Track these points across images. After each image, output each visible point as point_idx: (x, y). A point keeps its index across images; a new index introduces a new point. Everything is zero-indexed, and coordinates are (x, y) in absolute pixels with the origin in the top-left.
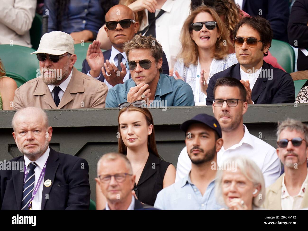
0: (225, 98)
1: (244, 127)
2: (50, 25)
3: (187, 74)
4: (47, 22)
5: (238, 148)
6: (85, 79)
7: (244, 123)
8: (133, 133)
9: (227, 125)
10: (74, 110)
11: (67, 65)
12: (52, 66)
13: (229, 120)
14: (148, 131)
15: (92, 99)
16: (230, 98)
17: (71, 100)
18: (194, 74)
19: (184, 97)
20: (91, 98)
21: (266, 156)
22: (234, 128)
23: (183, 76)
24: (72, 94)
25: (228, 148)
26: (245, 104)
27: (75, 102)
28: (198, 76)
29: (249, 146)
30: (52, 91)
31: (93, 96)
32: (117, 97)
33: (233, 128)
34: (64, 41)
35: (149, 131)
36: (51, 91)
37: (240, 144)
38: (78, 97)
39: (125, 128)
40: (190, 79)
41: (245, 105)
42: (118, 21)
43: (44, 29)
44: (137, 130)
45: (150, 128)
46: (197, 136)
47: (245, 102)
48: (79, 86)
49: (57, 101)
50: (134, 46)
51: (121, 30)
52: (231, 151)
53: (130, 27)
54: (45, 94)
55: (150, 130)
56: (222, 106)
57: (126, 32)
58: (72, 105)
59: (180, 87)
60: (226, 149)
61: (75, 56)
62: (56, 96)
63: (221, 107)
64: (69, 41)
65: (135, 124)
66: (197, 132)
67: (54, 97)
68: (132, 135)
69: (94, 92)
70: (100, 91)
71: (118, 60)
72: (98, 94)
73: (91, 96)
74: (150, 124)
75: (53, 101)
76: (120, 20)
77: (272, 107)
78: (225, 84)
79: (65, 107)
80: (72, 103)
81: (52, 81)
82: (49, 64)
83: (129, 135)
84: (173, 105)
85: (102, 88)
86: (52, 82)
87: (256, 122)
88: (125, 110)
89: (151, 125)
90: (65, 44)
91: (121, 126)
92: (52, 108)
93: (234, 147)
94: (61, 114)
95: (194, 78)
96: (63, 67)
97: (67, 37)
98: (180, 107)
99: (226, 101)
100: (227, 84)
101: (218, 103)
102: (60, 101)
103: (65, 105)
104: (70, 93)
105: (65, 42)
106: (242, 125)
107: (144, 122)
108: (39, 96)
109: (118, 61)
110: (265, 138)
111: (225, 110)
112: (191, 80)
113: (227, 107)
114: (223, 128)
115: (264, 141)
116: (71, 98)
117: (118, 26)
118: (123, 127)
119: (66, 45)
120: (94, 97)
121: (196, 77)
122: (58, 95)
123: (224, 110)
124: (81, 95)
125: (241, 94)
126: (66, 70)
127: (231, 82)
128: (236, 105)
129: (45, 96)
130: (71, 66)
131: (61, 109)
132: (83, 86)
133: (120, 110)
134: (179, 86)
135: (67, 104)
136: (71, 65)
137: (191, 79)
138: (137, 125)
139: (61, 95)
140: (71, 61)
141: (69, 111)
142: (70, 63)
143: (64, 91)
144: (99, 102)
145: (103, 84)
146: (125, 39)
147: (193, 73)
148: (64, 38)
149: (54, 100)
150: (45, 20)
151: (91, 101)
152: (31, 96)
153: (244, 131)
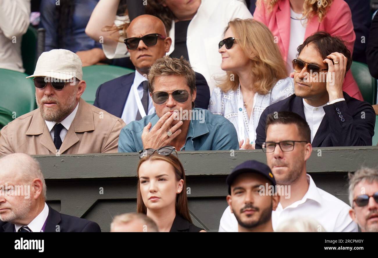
0: (277, 141)
1: (308, 178)
2: (49, 41)
3: (224, 108)
4: (44, 37)
5: (300, 207)
6: (95, 114)
7: (308, 173)
8: (156, 190)
9: (283, 176)
10: (80, 156)
11: (73, 94)
12: (55, 94)
13: (285, 169)
14: (176, 188)
15: (105, 141)
16: (284, 139)
17: (77, 141)
18: (234, 108)
19: (227, 139)
20: (104, 138)
21: (338, 217)
22: (293, 179)
23: (221, 112)
24: (77, 133)
25: (287, 206)
26: (308, 146)
27: (81, 144)
28: (241, 110)
29: (315, 204)
30: (52, 130)
31: (106, 136)
32: (134, 139)
33: (291, 180)
34: (70, 62)
35: (178, 188)
36: (50, 130)
37: (304, 200)
38: (86, 137)
39: (145, 183)
40: (229, 116)
41: (308, 148)
42: (141, 37)
43: (40, 46)
44: (162, 186)
45: (180, 185)
46: (248, 191)
47: (307, 143)
48: (88, 123)
49: (58, 143)
50: (166, 72)
51: (144, 48)
52: (291, 210)
53: (156, 45)
54: (42, 134)
55: (180, 187)
56: (274, 151)
57: (152, 51)
58: (78, 149)
59: (220, 126)
60: (285, 208)
61: (83, 82)
62: (57, 136)
63: (273, 153)
64: (76, 62)
65: (160, 178)
66: (248, 184)
67: (53, 137)
68: (155, 192)
69: (107, 131)
70: (115, 129)
71: (144, 89)
72: (113, 133)
73: (104, 136)
74: (180, 179)
75: (53, 144)
76: (144, 36)
77: (345, 151)
78: (277, 121)
79: (69, 152)
80: (77, 145)
81: (54, 116)
82: (51, 92)
83: (151, 192)
84: (211, 148)
85: (118, 125)
86: (54, 118)
87: (325, 171)
88: (147, 159)
89: (182, 180)
90: (72, 65)
91: (141, 180)
92: (51, 152)
93: (295, 205)
94: (63, 161)
95: (235, 114)
96: (69, 97)
97: (74, 57)
98: (222, 151)
99: (279, 144)
100: (279, 121)
101: (269, 147)
102: (62, 143)
103: (69, 147)
104: (76, 132)
105: (72, 63)
106: (305, 175)
107: (172, 176)
108: (33, 137)
109: (144, 91)
110: (336, 192)
111: (278, 156)
112: (231, 116)
113: (280, 152)
114: (278, 181)
115: (336, 197)
116: (76, 138)
117: (141, 44)
118: (144, 182)
119: (73, 67)
120: (108, 138)
121: (237, 112)
122: (59, 134)
123: (276, 157)
124: (90, 134)
125: (300, 134)
126: (72, 101)
127: (285, 118)
128: (292, 148)
129: (41, 137)
130: (78, 97)
131: (62, 154)
132: (93, 123)
133: (140, 159)
134: (220, 124)
135: (71, 147)
136: (79, 94)
137: (230, 114)
138: (162, 180)
139: (63, 135)
140: (78, 90)
141: (74, 156)
142: (78, 92)
143: (68, 129)
144: (115, 145)
145: (120, 120)
146: (150, 60)
147: (233, 106)
148: (70, 58)
149: (54, 142)
150: (41, 34)
151: (104, 143)
152: (23, 137)
153: (309, 183)
